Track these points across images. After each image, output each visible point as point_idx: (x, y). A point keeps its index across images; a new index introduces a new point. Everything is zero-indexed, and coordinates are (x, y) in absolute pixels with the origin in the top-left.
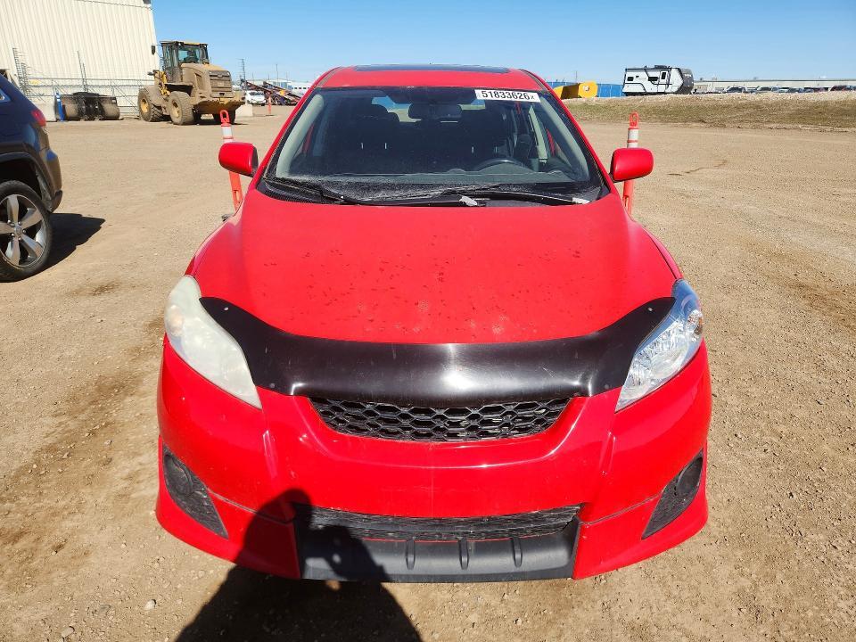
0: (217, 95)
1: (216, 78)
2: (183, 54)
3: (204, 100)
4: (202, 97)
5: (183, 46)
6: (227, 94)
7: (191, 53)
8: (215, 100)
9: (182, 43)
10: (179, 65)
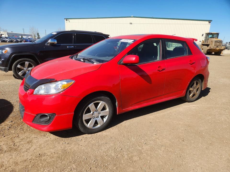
0: (216, 47)
1: (217, 42)
2: (210, 36)
3: (210, 48)
4: (210, 47)
5: (211, 34)
6: (219, 47)
7: (213, 35)
8: (214, 48)
9: (211, 33)
10: (208, 39)
